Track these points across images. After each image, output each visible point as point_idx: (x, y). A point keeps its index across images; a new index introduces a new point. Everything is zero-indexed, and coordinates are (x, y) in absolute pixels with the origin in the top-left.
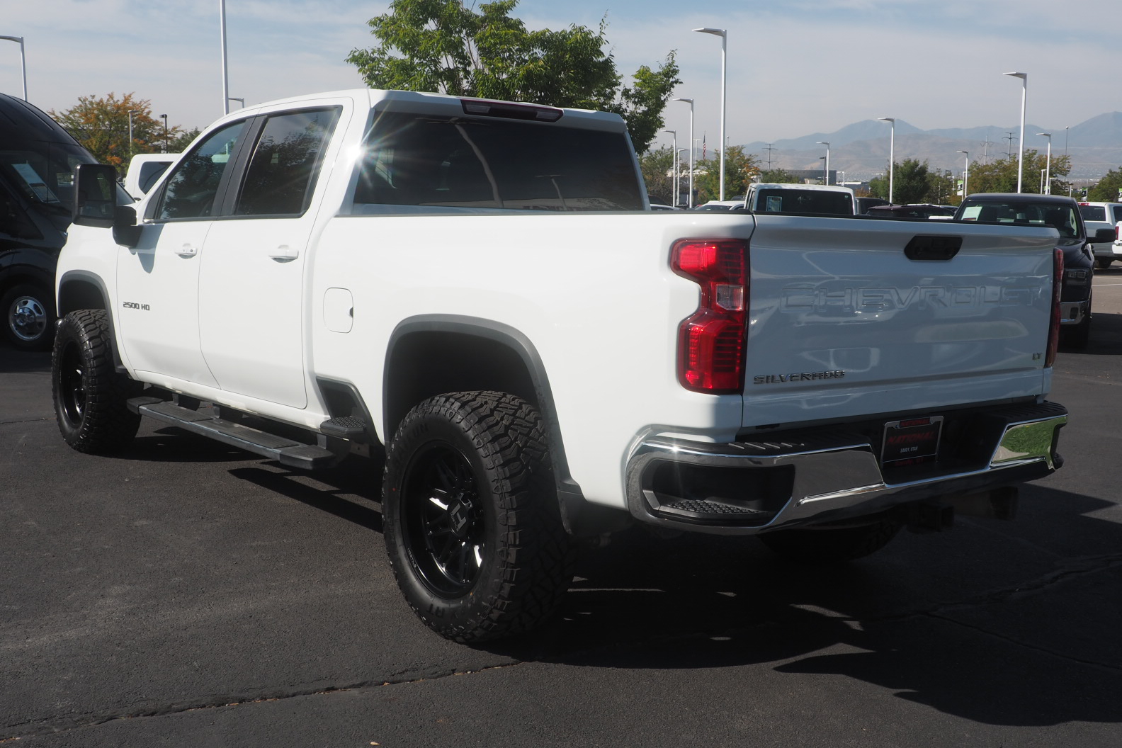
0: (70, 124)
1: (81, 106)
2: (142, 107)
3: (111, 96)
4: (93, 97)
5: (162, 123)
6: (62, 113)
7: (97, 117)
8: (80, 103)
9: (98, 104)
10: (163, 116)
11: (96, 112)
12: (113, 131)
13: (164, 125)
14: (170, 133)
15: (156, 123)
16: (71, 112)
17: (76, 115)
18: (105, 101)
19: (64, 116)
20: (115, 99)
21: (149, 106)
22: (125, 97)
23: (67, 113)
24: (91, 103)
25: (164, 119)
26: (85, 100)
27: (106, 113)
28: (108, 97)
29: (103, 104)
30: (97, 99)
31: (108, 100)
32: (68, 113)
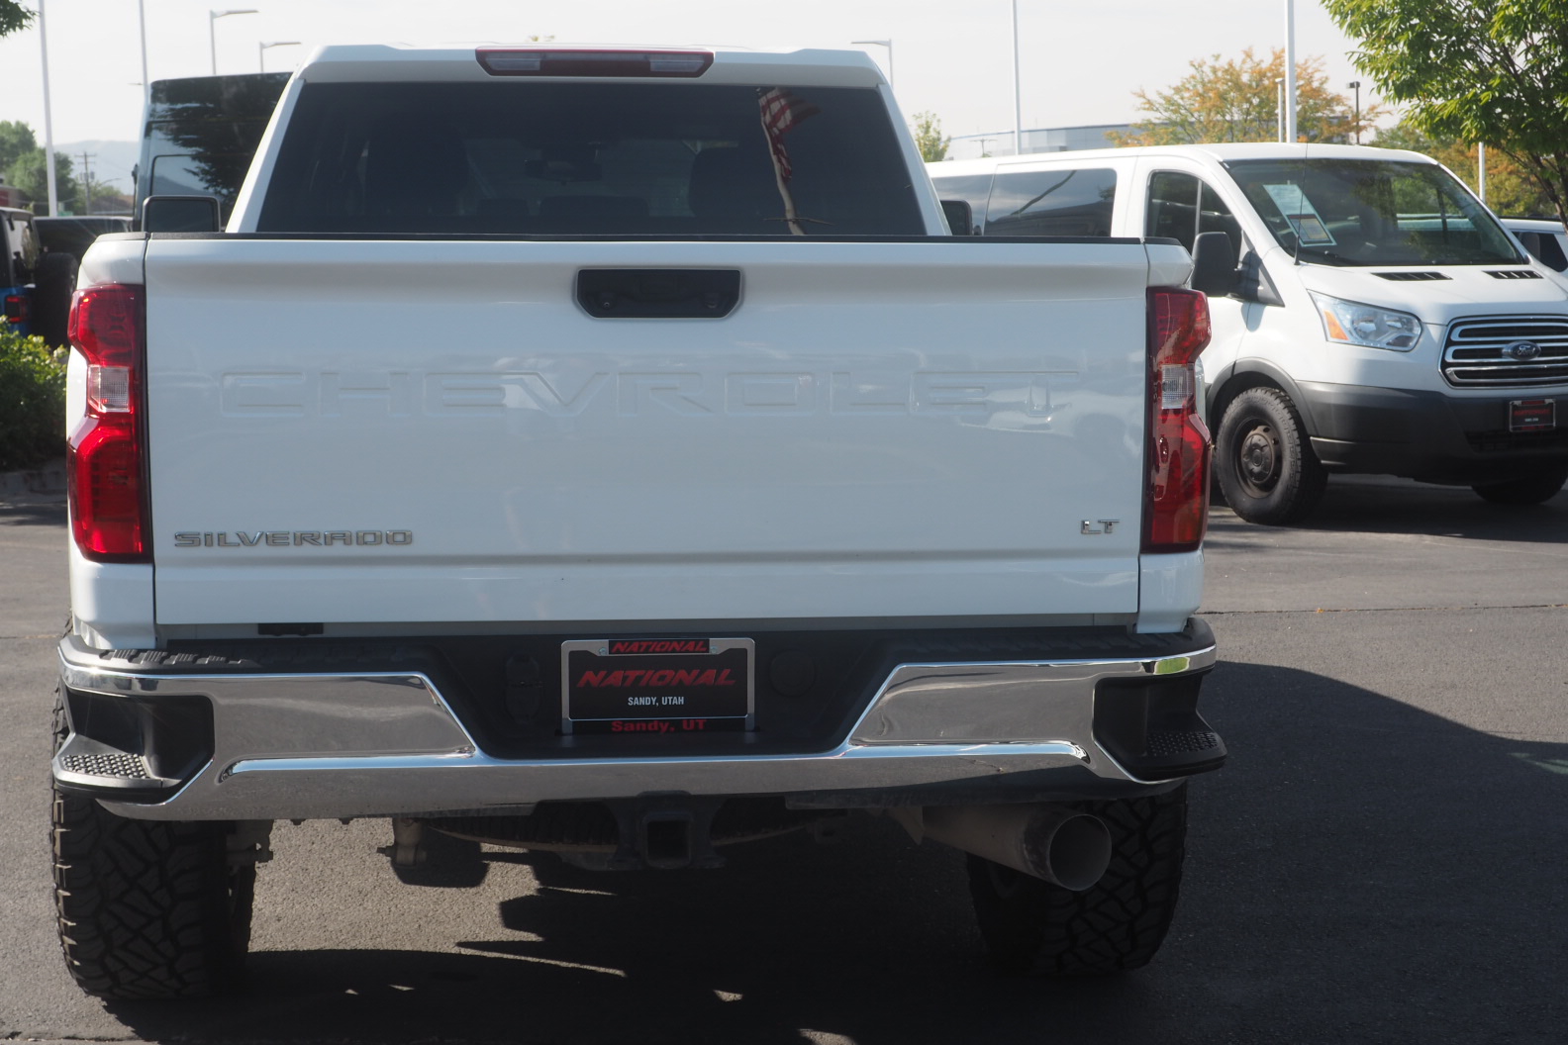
0: (1175, 112)
1: (1193, 77)
2: (1310, 71)
3: (1249, 55)
4: (1217, 57)
5: (1347, 98)
6: (1160, 94)
7: (1222, 97)
8: (1192, 71)
9: (1226, 71)
10: (1352, 85)
11: (1222, 87)
12: (1252, 121)
13: (1353, 103)
14: (1364, 118)
15: (1337, 100)
16: (1177, 90)
17: (1186, 95)
18: (1237, 65)
19: (1165, 98)
20: (1256, 59)
21: (1322, 68)
22: (1274, 53)
23: (1169, 93)
24: (1214, 71)
25: (1354, 90)
26: (1200, 66)
27: (1238, 86)
28: (1244, 56)
29: (1234, 70)
30: (1223, 63)
31: (1244, 62)
32: (1173, 92)
